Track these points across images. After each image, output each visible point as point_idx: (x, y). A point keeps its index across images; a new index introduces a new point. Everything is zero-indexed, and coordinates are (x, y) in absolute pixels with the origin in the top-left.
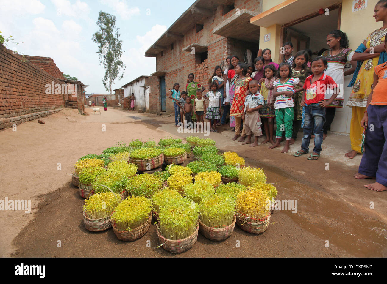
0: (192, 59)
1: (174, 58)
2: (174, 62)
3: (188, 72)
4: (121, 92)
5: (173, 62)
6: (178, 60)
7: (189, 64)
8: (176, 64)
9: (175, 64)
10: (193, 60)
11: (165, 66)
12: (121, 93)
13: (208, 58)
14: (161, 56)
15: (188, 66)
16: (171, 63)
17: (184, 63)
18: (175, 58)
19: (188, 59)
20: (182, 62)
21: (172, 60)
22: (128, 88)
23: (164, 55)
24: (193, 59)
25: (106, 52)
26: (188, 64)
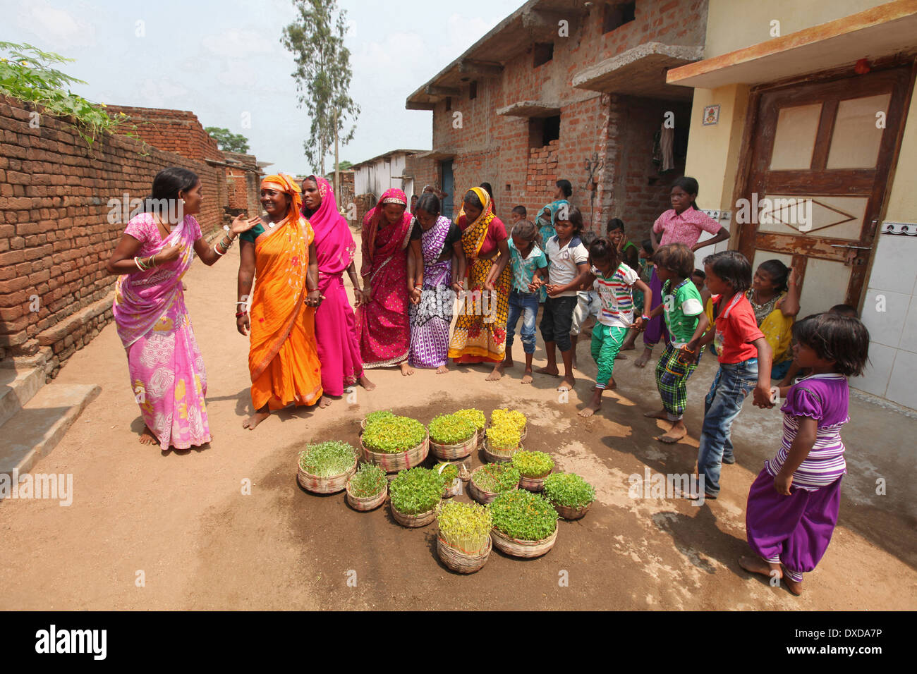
0: (521, 131)
1: (478, 121)
2: (477, 132)
3: (509, 163)
4: (347, 179)
5: (475, 131)
6: (487, 129)
7: (513, 145)
8: (481, 137)
9: (478, 135)
10: (522, 137)
11: (454, 138)
12: (346, 182)
13: (561, 138)
14: (444, 108)
15: (510, 149)
16: (470, 132)
17: (500, 138)
18: (480, 121)
19: (511, 131)
20: (496, 134)
21: (471, 126)
22: (365, 171)
23: (452, 107)
24: (524, 134)
25: (314, 75)
26: (510, 143)
